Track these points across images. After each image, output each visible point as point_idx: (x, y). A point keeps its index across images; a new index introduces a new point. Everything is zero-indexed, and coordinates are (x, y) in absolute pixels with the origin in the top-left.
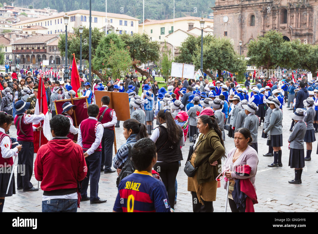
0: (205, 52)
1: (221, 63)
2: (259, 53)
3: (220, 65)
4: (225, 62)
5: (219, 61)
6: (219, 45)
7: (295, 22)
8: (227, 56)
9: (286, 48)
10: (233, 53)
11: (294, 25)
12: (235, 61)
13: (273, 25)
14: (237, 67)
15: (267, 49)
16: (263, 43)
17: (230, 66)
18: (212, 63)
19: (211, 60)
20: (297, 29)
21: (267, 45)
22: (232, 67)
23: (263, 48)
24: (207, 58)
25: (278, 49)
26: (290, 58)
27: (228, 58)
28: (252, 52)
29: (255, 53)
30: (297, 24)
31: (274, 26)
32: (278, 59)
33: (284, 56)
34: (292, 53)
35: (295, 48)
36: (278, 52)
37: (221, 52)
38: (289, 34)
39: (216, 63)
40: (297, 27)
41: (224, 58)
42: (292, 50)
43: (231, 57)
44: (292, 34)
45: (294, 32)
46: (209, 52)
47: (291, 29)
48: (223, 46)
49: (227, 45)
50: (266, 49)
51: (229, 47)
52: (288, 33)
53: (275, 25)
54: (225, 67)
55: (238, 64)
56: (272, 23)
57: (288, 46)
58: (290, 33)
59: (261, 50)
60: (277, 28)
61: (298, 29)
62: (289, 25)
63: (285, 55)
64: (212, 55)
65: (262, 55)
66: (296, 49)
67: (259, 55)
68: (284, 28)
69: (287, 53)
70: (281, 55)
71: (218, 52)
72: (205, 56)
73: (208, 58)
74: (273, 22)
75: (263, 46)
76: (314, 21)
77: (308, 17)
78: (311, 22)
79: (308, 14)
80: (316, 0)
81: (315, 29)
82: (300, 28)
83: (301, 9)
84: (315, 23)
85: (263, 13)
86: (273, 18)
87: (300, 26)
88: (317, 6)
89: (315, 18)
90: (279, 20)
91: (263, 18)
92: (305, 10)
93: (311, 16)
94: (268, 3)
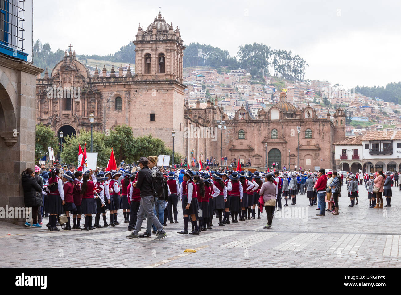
7: (81, 109)
11: (80, 113)
13: (53, 111)
15: (121, 142)
16: (117, 137)
20: (83, 117)
21: (121, 139)
25: (131, 143)
30: (83, 112)
31: (55, 113)
33: (138, 149)
36: (132, 146)
38: (74, 124)
40: (83, 115)
44: (78, 123)
45: (81, 121)
47: (77, 117)
52: (73, 121)
53: (56, 112)
56: (51, 110)
58: (76, 122)
60: (59, 115)
61: (85, 118)
62: (74, 113)
68: (67, 116)
74: (53, 108)
76: (103, 109)
77: (96, 104)
78: (100, 110)
79: (96, 101)
80: (105, 86)
81: (105, 119)
82: (87, 116)
83: (88, 94)
84: (105, 112)
85: (39, 97)
86: (53, 103)
87: (87, 115)
88: (107, 93)
89: (105, 106)
90: (61, 106)
91: (39, 102)
92: (92, 96)
93: (100, 104)
94: (46, 85)
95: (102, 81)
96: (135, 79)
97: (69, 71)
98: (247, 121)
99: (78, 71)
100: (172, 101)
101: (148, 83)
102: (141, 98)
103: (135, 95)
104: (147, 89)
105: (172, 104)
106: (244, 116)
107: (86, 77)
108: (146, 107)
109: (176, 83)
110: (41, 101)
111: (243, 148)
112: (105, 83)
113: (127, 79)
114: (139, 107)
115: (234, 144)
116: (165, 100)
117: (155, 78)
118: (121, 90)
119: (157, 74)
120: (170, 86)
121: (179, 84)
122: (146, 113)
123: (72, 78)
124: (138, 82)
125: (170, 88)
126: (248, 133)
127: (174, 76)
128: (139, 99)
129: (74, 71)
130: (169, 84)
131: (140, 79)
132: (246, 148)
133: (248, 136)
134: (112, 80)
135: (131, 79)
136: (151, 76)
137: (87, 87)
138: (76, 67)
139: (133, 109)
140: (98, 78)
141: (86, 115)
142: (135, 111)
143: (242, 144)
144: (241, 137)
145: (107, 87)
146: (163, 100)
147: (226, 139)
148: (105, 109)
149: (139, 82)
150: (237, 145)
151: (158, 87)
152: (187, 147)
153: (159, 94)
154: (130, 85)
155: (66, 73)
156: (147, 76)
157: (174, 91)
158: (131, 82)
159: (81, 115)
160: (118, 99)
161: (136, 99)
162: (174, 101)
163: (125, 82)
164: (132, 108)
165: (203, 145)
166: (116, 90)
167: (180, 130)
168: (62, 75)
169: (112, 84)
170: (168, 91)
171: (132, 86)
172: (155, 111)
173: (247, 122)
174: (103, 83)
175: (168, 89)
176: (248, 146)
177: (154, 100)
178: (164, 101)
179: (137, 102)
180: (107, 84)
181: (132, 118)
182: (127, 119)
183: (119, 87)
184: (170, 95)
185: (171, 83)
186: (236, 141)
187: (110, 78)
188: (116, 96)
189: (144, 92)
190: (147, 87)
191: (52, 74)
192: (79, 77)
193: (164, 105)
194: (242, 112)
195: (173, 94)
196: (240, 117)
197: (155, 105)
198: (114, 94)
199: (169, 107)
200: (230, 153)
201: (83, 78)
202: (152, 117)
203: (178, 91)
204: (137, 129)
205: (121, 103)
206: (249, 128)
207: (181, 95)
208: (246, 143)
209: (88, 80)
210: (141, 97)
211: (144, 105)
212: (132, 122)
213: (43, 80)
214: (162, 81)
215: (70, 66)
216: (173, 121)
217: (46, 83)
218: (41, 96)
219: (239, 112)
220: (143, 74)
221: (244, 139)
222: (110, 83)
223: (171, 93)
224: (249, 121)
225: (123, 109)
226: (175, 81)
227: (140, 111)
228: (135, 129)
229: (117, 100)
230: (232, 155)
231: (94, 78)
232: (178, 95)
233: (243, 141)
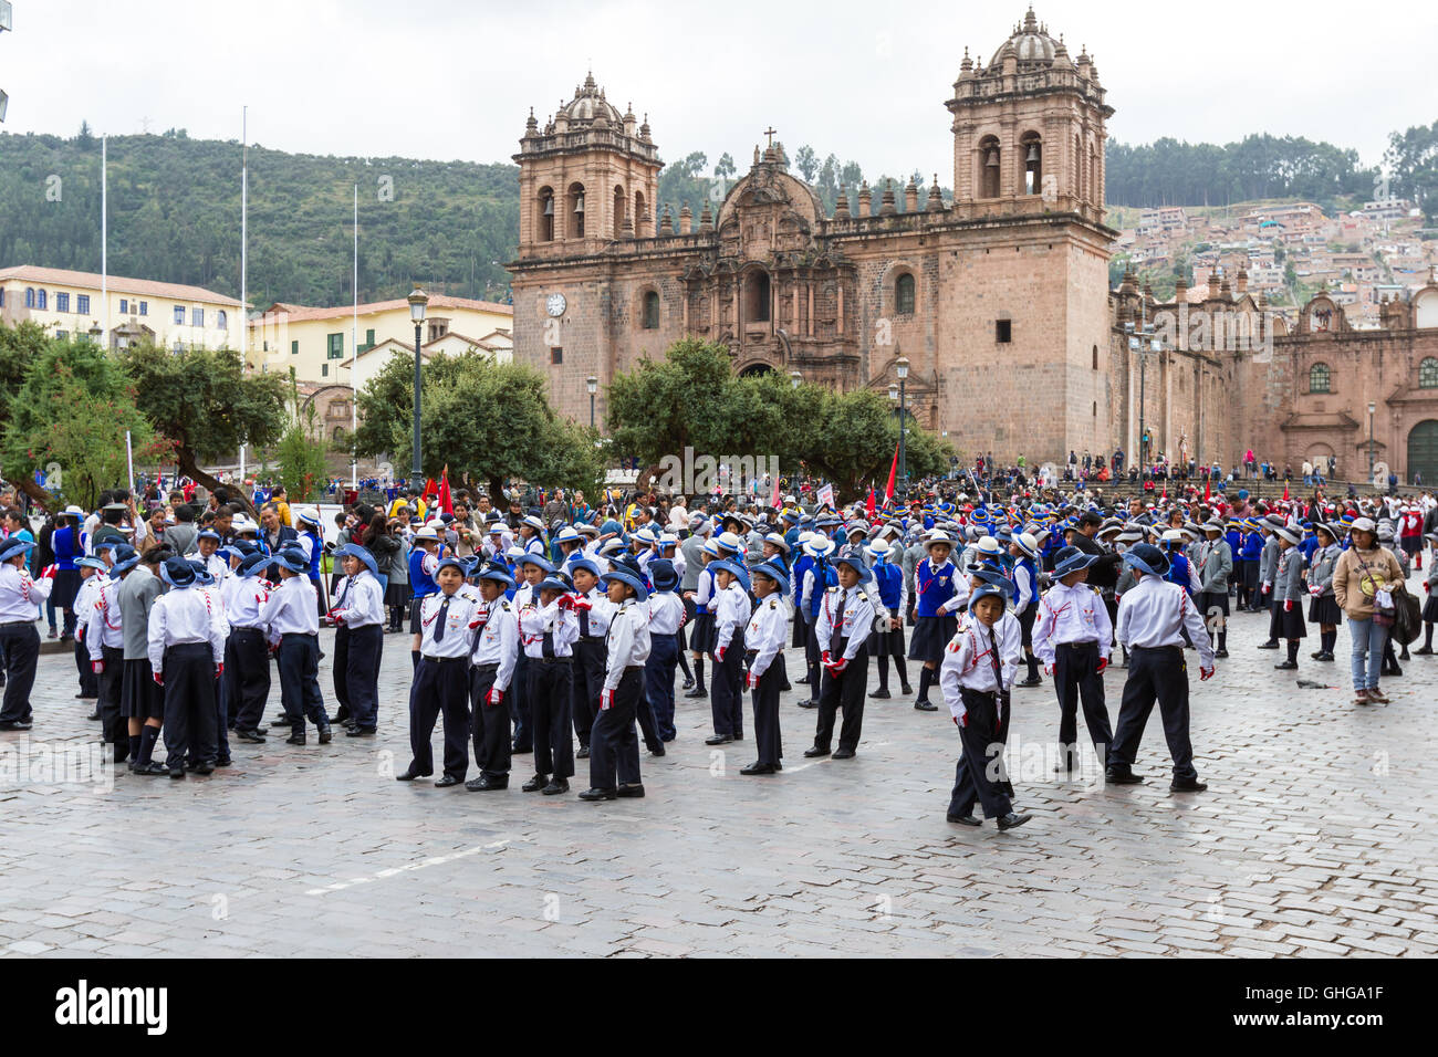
0: (437, 412)
1: (496, 453)
2: (646, 419)
3: (494, 459)
4: (513, 447)
5: (491, 443)
6: (488, 384)
7: (796, 315)
8: (520, 427)
9: (741, 398)
10: (542, 416)
11: (795, 329)
12: (551, 445)
13: (721, 326)
14: (557, 467)
15: (673, 401)
16: (659, 383)
17: (531, 460)
18: (463, 451)
19: (461, 440)
20: (802, 339)
21: (671, 390)
22: (541, 467)
23: (658, 400)
24: (445, 433)
25: (711, 403)
26: (757, 433)
27: (523, 432)
28: (620, 414)
29: (631, 418)
30: (803, 323)
31: (725, 329)
32: (712, 440)
33: (733, 425)
34: (762, 416)
35: (771, 398)
36: (714, 413)
37: (497, 411)
38: (777, 358)
39: (479, 450)
40: (804, 332)
41: (511, 431)
42: (761, 406)
43: (535, 432)
44: (787, 356)
45: (796, 349)
46: (451, 411)
47: (785, 339)
48: (505, 389)
49: (520, 386)
50: (668, 404)
51: (527, 391)
52: (775, 353)
53: (730, 326)
54: (514, 465)
55: (562, 454)
56: (717, 321)
57: (749, 393)
58: (782, 353)
59: (654, 407)
60: (735, 335)
61: (808, 340)
62: (776, 327)
63: (740, 426)
64: (463, 423)
65: (658, 425)
66: (778, 402)
67: (648, 424)
68: (759, 338)
69: (745, 415)
70: (725, 425)
71: (487, 409)
72: (437, 425)
73: (450, 433)
74: (721, 315)
75: (657, 392)
76: (861, 313)
77: (840, 298)
78: (851, 316)
79: (840, 290)
80: (866, 243)
81: (866, 342)
82: (814, 336)
83: (815, 271)
84: (866, 321)
85: (686, 286)
86: (722, 302)
87: (815, 331)
88: (872, 263)
89: (866, 305)
90: (743, 308)
91: (686, 301)
92: (829, 275)
93: (850, 296)
94: (704, 249)
95: (858, 228)
96: (953, 218)
97: (764, 204)
98: (1336, 334)
99: (788, 203)
100: (1062, 278)
101: (989, 226)
102: (970, 275)
103: (950, 267)
104: (988, 245)
105: (1062, 287)
106: (1327, 319)
107: (812, 220)
108: (985, 300)
109: (1077, 222)
110: (690, 297)
111: (1326, 420)
112: (866, 234)
113: (930, 217)
114: (962, 302)
115: (1295, 408)
116: (1042, 275)
117: (1010, 211)
118: (911, 253)
119: (1017, 197)
120: (1057, 233)
121: (1088, 226)
122: (985, 319)
123: (773, 225)
124: (959, 224)
125: (1056, 237)
126: (1342, 375)
127: (1069, 199)
128: (964, 278)
129: (778, 203)
130: (1052, 225)
131: (965, 215)
132: (1335, 420)
133: (1341, 382)
134: (885, 225)
135: (939, 218)
136: (999, 203)
137: (812, 250)
138: (783, 192)
139: (947, 307)
140: (846, 221)
141: (811, 332)
142: (950, 316)
143: (1319, 409)
144: (1318, 387)
145: (871, 247)
146: (1036, 275)
147: (1270, 395)
148: (865, 311)
149: (964, 224)
150: (1303, 411)
151: (1020, 236)
152: (1125, 421)
153: (1024, 257)
154: (936, 235)
155: (756, 211)
156: (988, 205)
157: (1069, 246)
158: (940, 226)
159: (796, 331)
160: (904, 280)
161: (956, 276)
162: (1071, 278)
163: (922, 229)
164: (943, 304)
165: (1188, 415)
166: (898, 254)
167: (1095, 367)
168: (744, 219)
169: (884, 236)
170: (1050, 247)
171: (942, 239)
172: (1011, 311)
173: (1337, 340)
174: (860, 234)
175: (1050, 241)
176: (1342, 415)
177: (1008, 277)
178: (1038, 280)
179: (959, 288)
180: (870, 237)
181: (944, 337)
182: (929, 338)
183: (907, 244)
184: (1057, 260)
185: (1059, 221)
186: (1303, 399)
187: (879, 219)
188: (898, 273)
189: (979, 255)
190: (988, 238)
191: (718, 217)
192: (790, 220)
193: (1038, 293)
194: (1323, 308)
195: (1065, 255)
196: (1315, 324)
197: (1012, 295)
198: (891, 265)
199: (1053, 296)
200: (1282, 437)
201: (803, 221)
202: (1004, 331)
203: (1085, 246)
204: (959, 369)
205: (912, 293)
206: (1344, 358)
207: (1098, 259)
208: (1334, 404)
209: (816, 230)
210: (970, 270)
211: (981, 296)
212: (942, 346)
213: (696, 237)
214: (1033, 218)
215: (767, 190)
216: (1065, 341)
217: (706, 245)
218: (689, 282)
219: (1313, 308)
220: (976, 200)
221: (1327, 392)
222: (878, 233)
223: (1058, 255)
224: (1346, 337)
225: (919, 310)
226: (1072, 215)
227: (968, 313)
228: (953, 369)
229: (903, 283)
230: (1287, 445)
231: (835, 222)
232: (1085, 258)
233: (1324, 398)
